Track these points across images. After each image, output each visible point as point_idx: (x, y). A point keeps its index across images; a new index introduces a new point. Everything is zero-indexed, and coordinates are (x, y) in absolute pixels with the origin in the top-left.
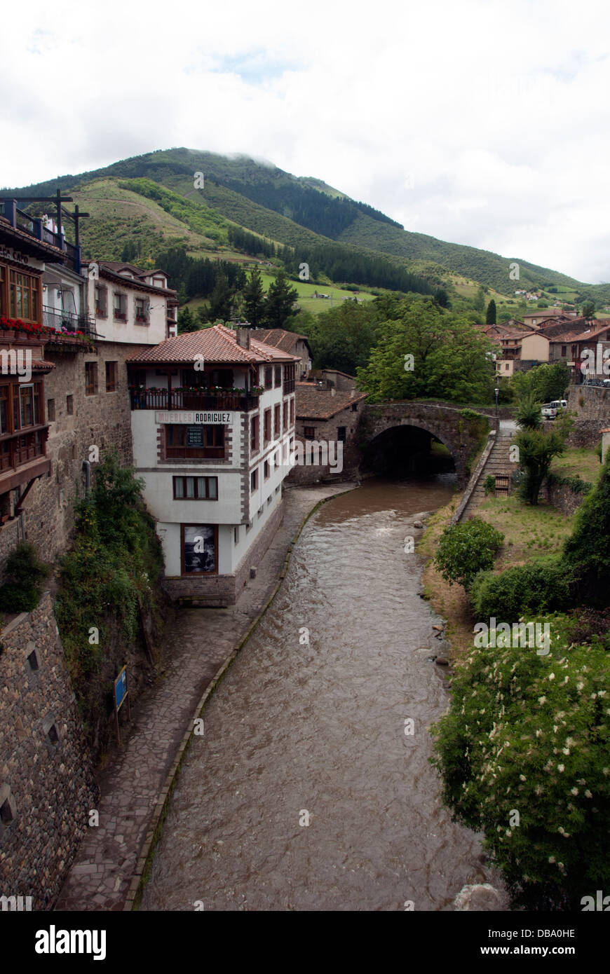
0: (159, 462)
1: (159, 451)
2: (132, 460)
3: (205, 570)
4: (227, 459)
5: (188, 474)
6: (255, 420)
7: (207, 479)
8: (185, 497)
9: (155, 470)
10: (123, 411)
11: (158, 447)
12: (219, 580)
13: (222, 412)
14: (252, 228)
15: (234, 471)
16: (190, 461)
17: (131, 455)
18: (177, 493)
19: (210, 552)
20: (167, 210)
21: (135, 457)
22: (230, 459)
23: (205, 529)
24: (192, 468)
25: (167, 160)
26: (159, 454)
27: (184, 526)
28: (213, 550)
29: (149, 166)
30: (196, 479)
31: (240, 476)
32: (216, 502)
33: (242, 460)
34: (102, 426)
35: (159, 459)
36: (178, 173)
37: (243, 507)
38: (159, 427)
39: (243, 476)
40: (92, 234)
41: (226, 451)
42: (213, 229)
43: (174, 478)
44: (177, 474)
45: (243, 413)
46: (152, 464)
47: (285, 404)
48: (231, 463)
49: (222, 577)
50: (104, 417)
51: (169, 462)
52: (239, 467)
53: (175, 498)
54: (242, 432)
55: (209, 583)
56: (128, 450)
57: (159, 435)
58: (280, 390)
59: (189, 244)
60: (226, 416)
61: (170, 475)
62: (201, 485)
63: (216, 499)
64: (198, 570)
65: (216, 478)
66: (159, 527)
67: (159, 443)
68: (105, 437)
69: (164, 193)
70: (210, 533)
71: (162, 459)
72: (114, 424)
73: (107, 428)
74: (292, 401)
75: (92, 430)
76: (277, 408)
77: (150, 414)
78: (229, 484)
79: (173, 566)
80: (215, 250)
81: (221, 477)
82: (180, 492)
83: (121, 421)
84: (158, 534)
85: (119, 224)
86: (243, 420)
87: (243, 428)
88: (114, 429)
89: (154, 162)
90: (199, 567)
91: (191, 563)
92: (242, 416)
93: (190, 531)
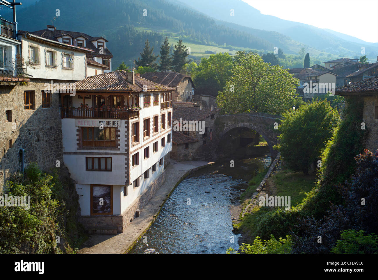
0: (78, 149)
1: (78, 142)
2: (62, 147)
3: (105, 212)
4: (117, 147)
5: (94, 156)
6: (136, 125)
7: (106, 158)
8: (93, 169)
9: (75, 153)
10: (55, 119)
11: (77, 140)
12: (113, 218)
13: (114, 120)
15: (121, 154)
16: (96, 148)
17: (61, 145)
18: (88, 167)
19: (108, 201)
21: (64, 146)
22: (119, 147)
23: (105, 188)
24: (97, 153)
26: (78, 144)
27: (92, 186)
28: (110, 200)
30: (99, 158)
31: (124, 157)
32: (111, 172)
33: (126, 148)
34: (38, 128)
35: (78, 147)
37: (126, 175)
38: (77, 128)
39: (126, 157)
41: (116, 143)
43: (87, 158)
44: (88, 156)
45: (126, 120)
46: (74, 150)
47: (163, 116)
48: (119, 149)
49: (115, 216)
50: (40, 123)
51: (83, 149)
52: (124, 152)
53: (87, 169)
54: (126, 132)
55: (107, 219)
56: (59, 141)
57: (78, 133)
58: (159, 107)
60: (116, 122)
61: (84, 157)
62: (103, 162)
63: (111, 170)
64: (101, 212)
65: (111, 158)
66: (77, 186)
67: (78, 138)
68: (40, 134)
70: (108, 190)
71: (80, 147)
72: (48, 126)
73: (42, 129)
74: (169, 114)
75: (29, 130)
76: (156, 118)
77: (72, 121)
78: (118, 161)
79: (86, 209)
81: (114, 157)
82: (90, 166)
83: (54, 125)
84: (77, 191)
86: (126, 125)
87: (126, 129)
88: (48, 129)
90: (101, 210)
91: (97, 208)
92: (126, 123)
93: (97, 189)
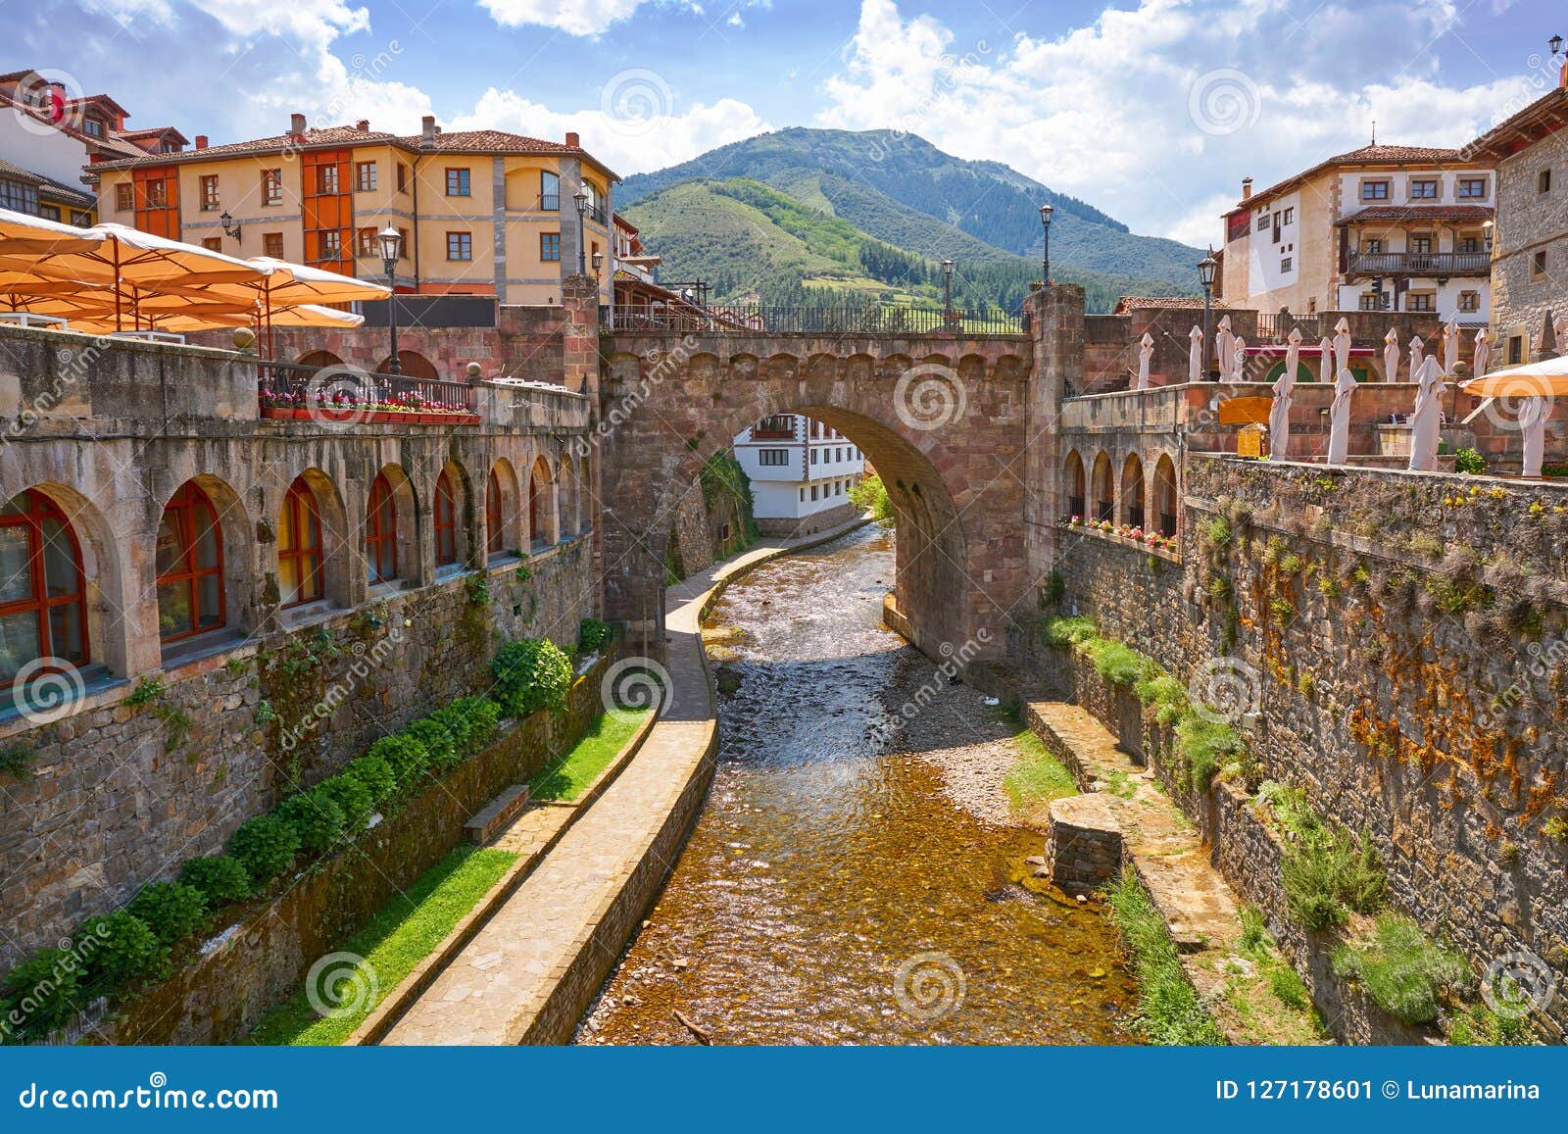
12: (789, 521)
14: (898, 243)
20: (776, 222)
25: (776, 147)
29: (752, 157)
36: (793, 165)
37: (804, 469)
40: (674, 258)
42: (839, 245)
55: (782, 522)
59: (806, 269)
62: (778, 454)
69: (772, 198)
78: (795, 454)
80: (839, 277)
85: (711, 244)
89: (758, 150)
